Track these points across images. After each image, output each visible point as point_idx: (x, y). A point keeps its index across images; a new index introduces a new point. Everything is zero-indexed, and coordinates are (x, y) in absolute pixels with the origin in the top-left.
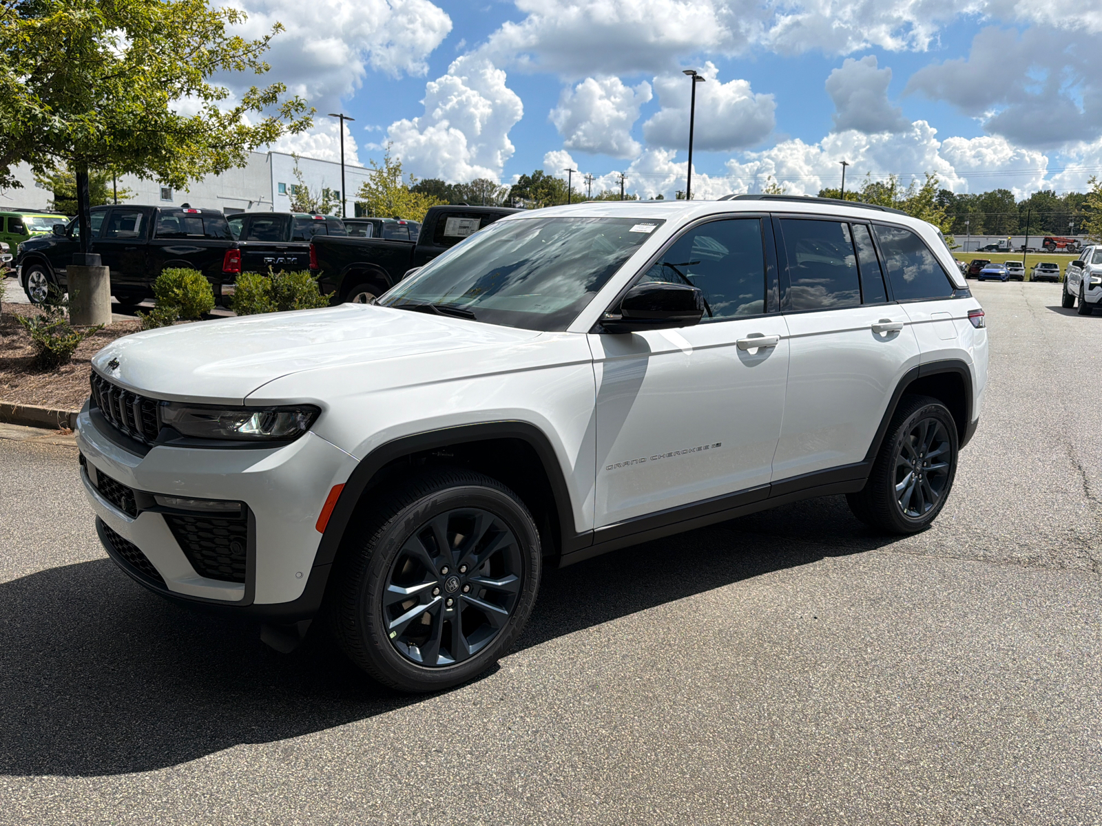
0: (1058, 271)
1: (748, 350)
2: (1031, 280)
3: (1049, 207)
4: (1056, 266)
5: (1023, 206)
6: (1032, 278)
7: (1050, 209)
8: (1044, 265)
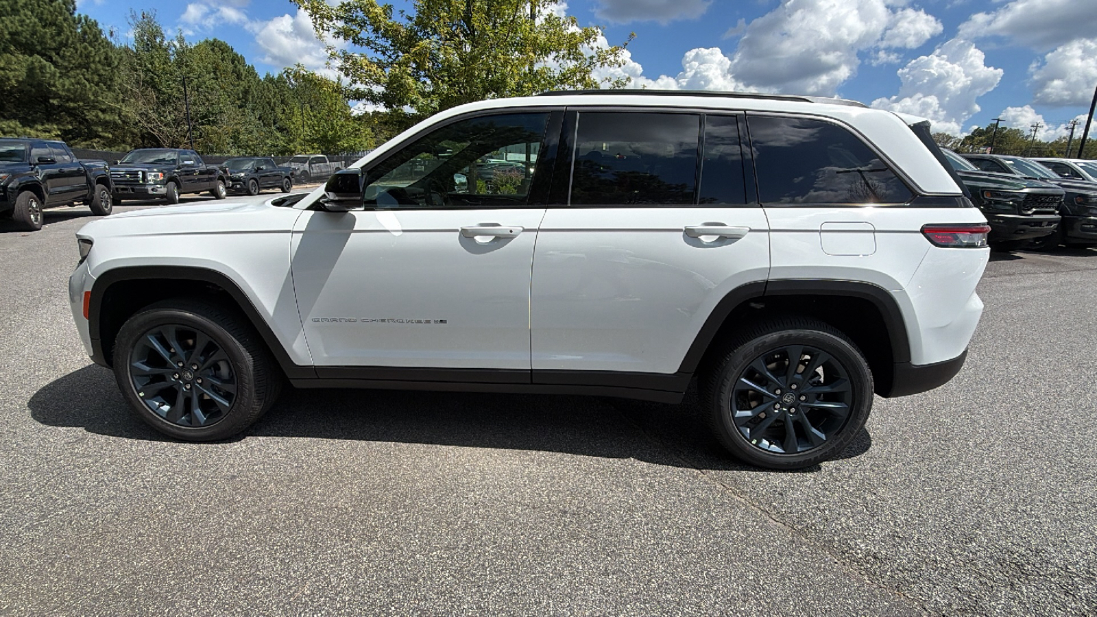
1: (475, 238)
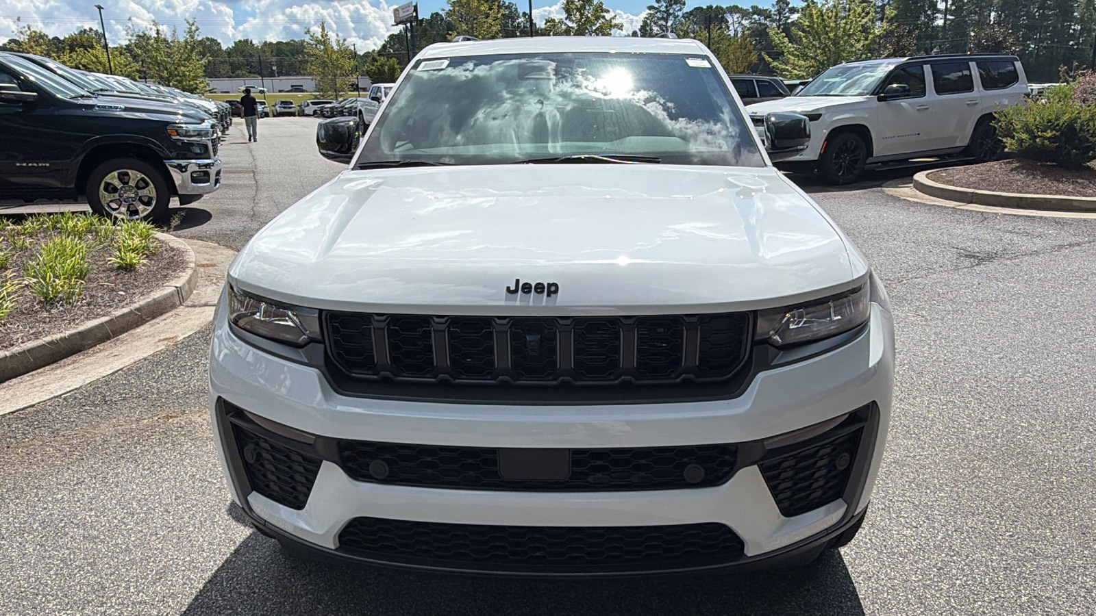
0: (294, 107)
2: (274, 116)
3: (251, 54)
4: (291, 103)
5: (229, 53)
6: (275, 114)
7: (251, 56)
8: (282, 102)
